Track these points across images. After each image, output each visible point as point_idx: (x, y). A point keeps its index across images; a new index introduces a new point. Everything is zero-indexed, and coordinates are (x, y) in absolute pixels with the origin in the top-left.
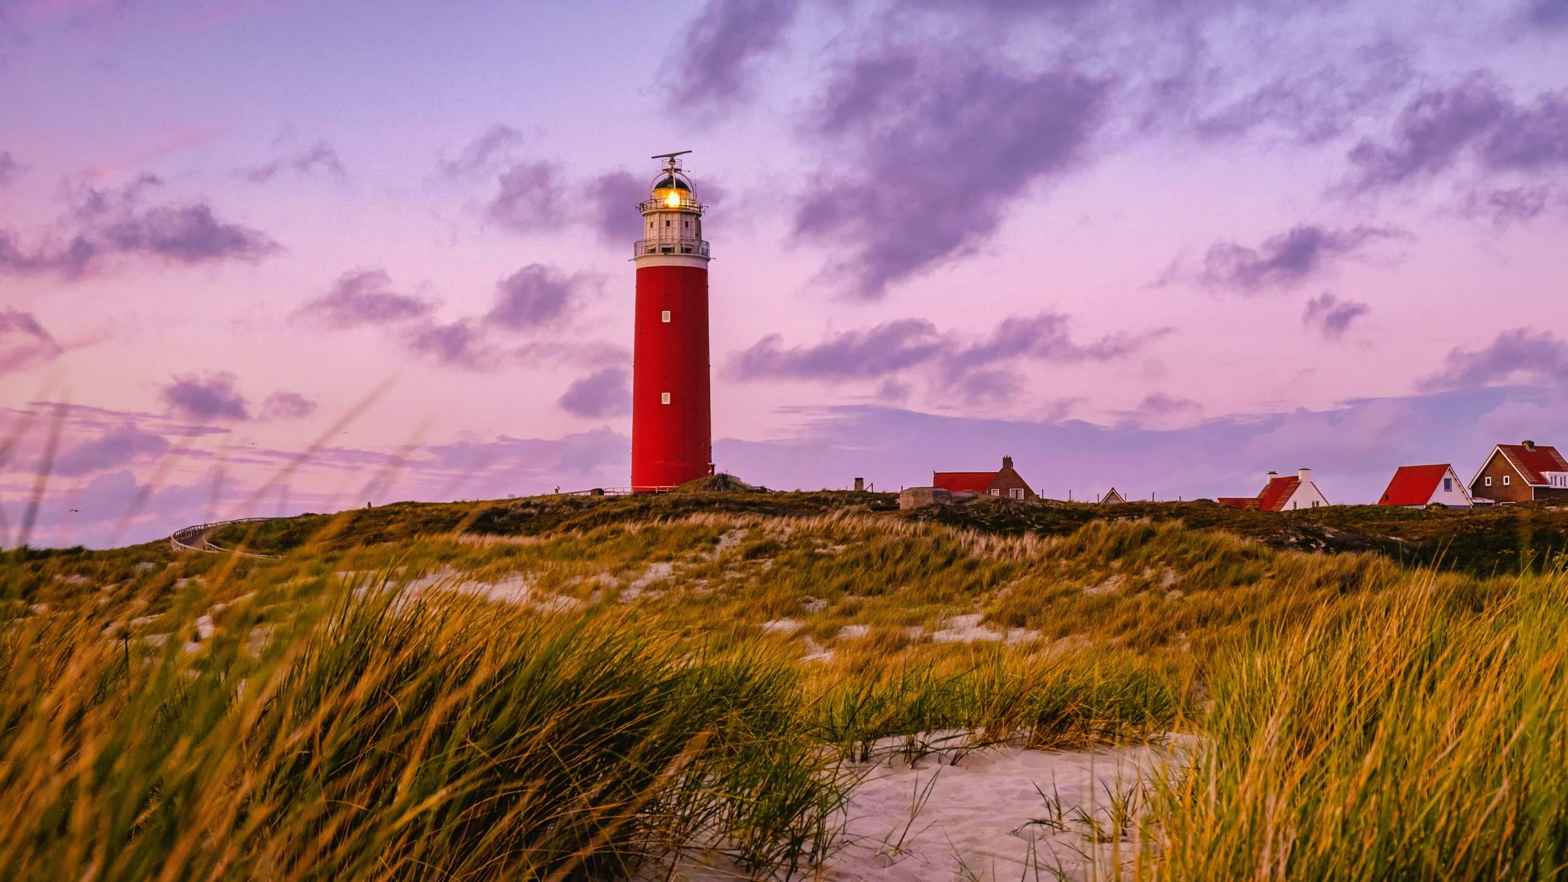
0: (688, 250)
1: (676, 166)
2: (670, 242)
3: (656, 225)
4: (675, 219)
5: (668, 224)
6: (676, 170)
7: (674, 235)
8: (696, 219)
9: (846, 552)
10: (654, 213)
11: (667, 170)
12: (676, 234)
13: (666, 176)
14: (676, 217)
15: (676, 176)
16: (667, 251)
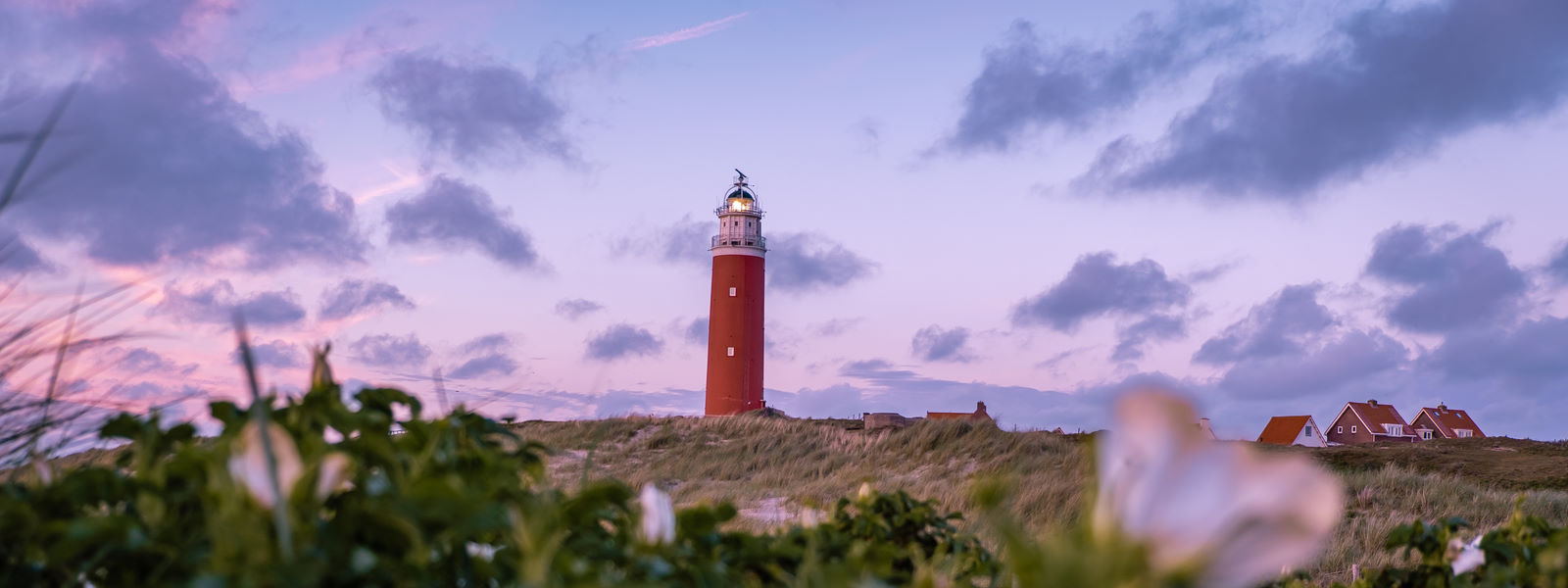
0: (750, 244)
1: (744, 182)
2: (737, 237)
3: (727, 225)
4: (742, 220)
5: (736, 223)
6: (745, 185)
7: (740, 232)
8: (757, 221)
9: (730, 444)
10: (727, 216)
11: (737, 185)
12: (742, 231)
13: (737, 188)
14: (742, 219)
15: (744, 189)
16: (734, 243)
